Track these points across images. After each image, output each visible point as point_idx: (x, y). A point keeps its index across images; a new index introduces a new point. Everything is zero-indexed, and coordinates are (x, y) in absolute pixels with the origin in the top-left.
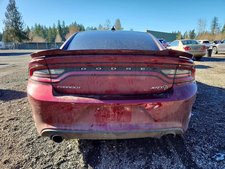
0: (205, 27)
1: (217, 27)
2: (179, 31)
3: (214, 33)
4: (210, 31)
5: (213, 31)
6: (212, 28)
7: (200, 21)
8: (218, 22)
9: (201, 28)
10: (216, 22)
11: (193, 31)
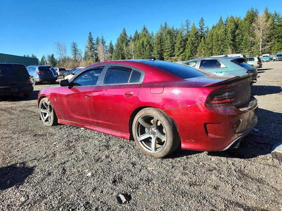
0: (65, 52)
1: (78, 52)
2: (33, 55)
3: (77, 59)
4: (72, 57)
5: (75, 57)
6: (73, 54)
7: (59, 45)
8: (78, 48)
9: (61, 52)
10: (76, 47)
11: (53, 56)
